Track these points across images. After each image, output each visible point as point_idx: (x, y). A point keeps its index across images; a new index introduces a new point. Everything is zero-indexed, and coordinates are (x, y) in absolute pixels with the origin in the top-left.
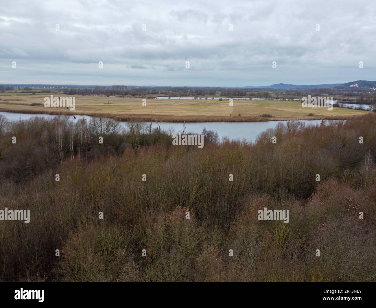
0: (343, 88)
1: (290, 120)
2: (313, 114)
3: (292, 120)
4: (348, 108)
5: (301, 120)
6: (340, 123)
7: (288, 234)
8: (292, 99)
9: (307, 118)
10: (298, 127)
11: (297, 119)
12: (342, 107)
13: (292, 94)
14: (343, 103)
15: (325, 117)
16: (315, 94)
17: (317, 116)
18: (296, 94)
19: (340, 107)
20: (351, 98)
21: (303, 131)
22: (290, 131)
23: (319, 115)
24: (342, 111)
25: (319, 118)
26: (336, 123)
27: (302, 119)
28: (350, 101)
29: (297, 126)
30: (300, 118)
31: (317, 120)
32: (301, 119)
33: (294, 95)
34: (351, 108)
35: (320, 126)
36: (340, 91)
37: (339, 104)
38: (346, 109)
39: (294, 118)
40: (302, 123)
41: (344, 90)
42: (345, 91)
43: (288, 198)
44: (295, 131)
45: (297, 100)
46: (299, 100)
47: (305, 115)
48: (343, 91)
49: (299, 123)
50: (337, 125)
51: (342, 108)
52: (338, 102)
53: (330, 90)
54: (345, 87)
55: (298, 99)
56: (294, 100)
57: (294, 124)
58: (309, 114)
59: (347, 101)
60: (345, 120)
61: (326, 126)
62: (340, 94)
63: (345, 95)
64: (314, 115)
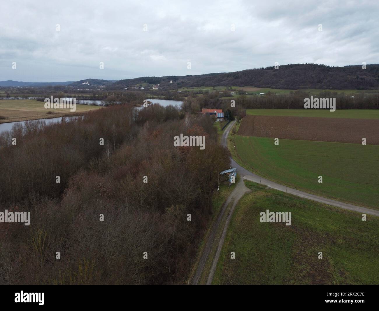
0: (76, 86)
1: (28, 120)
2: (52, 112)
3: (30, 120)
4: (84, 104)
5: (40, 119)
6: (79, 118)
7: (47, 237)
8: (26, 97)
9: (46, 116)
10: (38, 126)
11: (36, 119)
13: (25, 92)
14: (79, 100)
15: (64, 114)
16: (50, 91)
17: (56, 113)
18: (30, 92)
20: (85, 95)
21: (44, 130)
22: (30, 132)
23: (58, 113)
24: (79, 107)
25: (59, 116)
26: (76, 119)
27: (41, 118)
30: (38, 118)
31: (57, 117)
32: (40, 118)
33: (27, 93)
34: (87, 104)
35: (62, 123)
36: (74, 88)
38: (82, 105)
39: (32, 118)
40: (42, 122)
42: (78, 88)
43: (41, 201)
44: (35, 130)
45: (32, 98)
46: (34, 99)
47: (44, 114)
48: (77, 88)
49: (38, 121)
50: (77, 121)
53: (64, 87)
54: (78, 85)
55: (33, 97)
56: (28, 99)
57: (33, 124)
58: (47, 112)
59: (82, 98)
60: (83, 115)
61: (67, 123)
62: (74, 92)
63: (80, 92)
64: (53, 113)
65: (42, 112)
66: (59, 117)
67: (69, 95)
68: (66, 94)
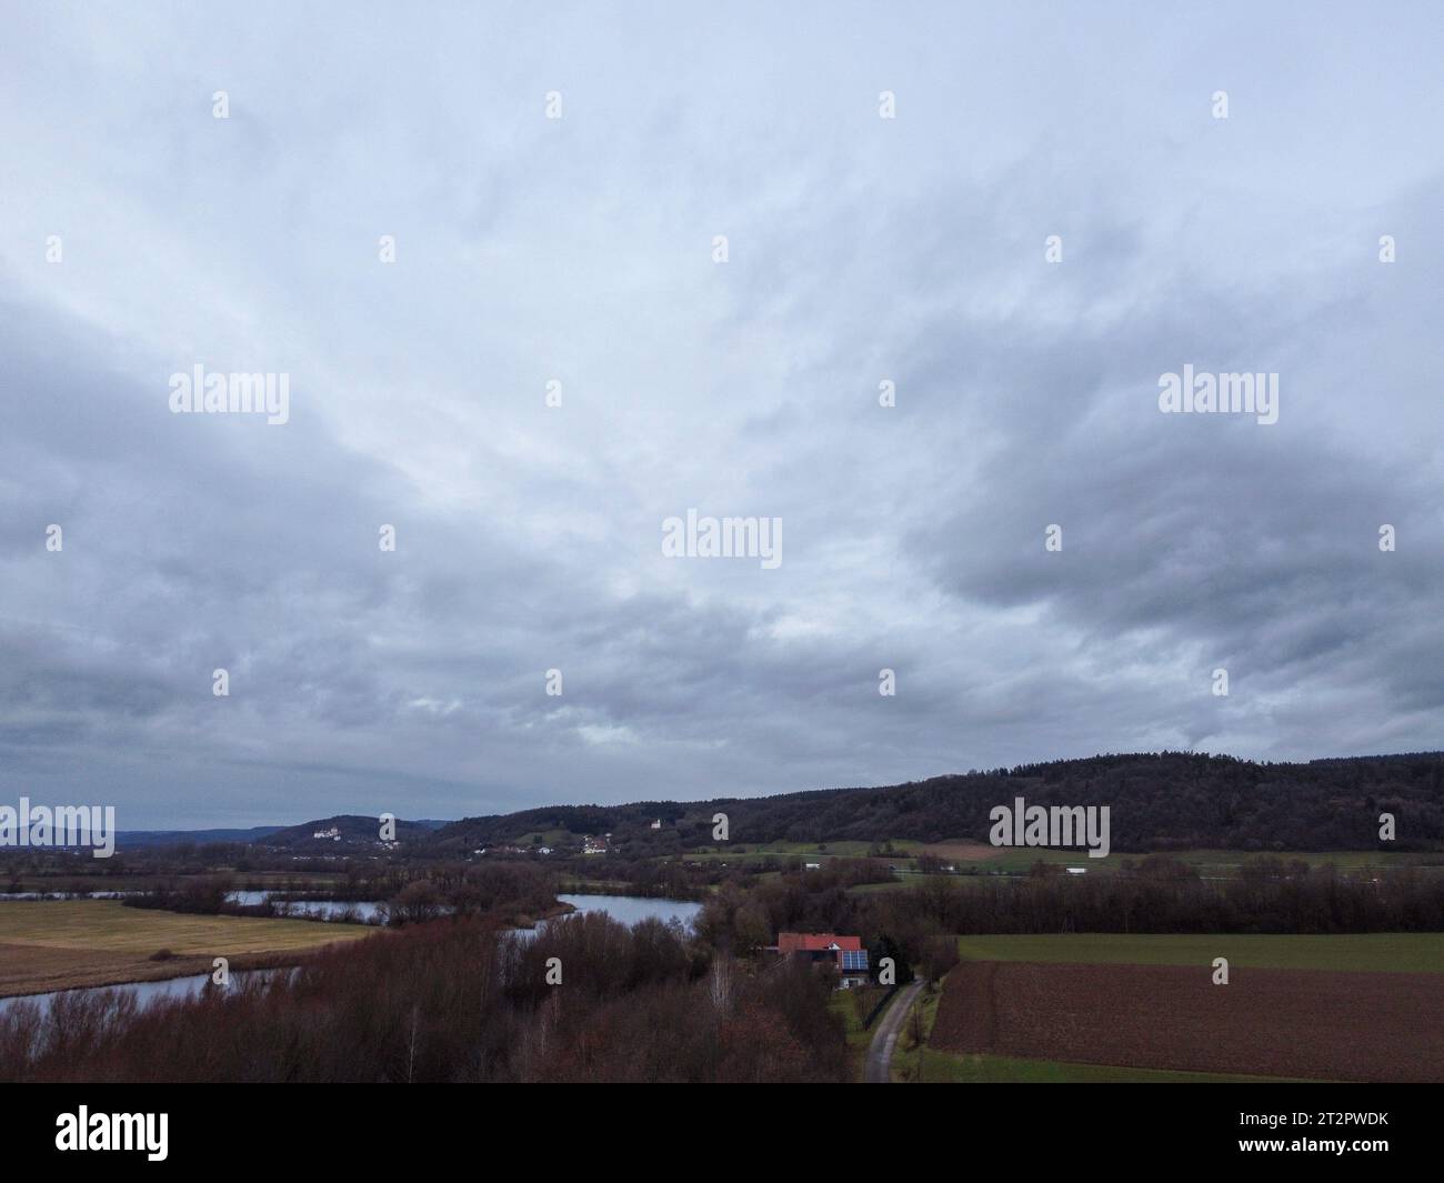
0: (288, 843)
2: (174, 953)
3: (75, 988)
4: (308, 918)
5: (117, 983)
6: (278, 978)
9: (146, 972)
10: (103, 1014)
11: (102, 982)
12: (285, 916)
13: (86, 871)
14: (289, 901)
16: (183, 867)
17: (189, 958)
18: (105, 871)
19: (278, 916)
20: (315, 881)
21: (125, 1031)
22: (63, 1041)
23: (198, 957)
24: (285, 930)
25: (199, 969)
26: (264, 984)
27: (125, 977)
28: (314, 892)
29: (100, 1010)
30: (112, 977)
31: (188, 976)
32: (119, 979)
33: (90, 875)
34: (318, 918)
35: (202, 1001)
36: (280, 853)
37: (273, 904)
38: (298, 921)
39: (87, 977)
40: (123, 994)
41: (292, 849)
42: (297, 854)
44: (88, 1035)
45: (105, 894)
46: (115, 898)
48: (289, 853)
49: (109, 995)
50: (267, 990)
51: (285, 922)
52: (272, 899)
53: (242, 850)
54: (296, 840)
55: (111, 891)
57: (84, 1006)
58: (153, 953)
59: (304, 893)
60: (297, 965)
61: (225, 998)
62: (278, 867)
63: (298, 868)
64: (175, 957)
65: (133, 953)
66: (198, 974)
67: (255, 879)
68: (242, 878)
